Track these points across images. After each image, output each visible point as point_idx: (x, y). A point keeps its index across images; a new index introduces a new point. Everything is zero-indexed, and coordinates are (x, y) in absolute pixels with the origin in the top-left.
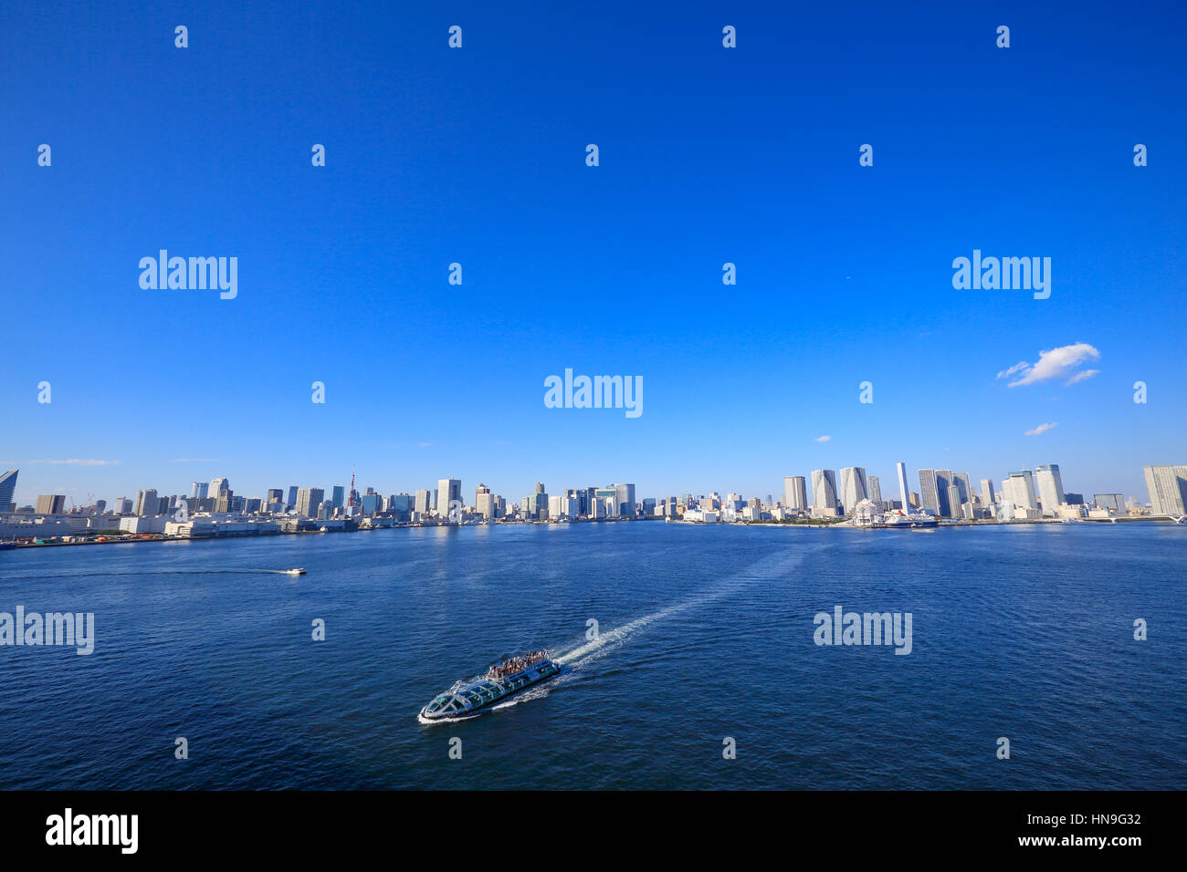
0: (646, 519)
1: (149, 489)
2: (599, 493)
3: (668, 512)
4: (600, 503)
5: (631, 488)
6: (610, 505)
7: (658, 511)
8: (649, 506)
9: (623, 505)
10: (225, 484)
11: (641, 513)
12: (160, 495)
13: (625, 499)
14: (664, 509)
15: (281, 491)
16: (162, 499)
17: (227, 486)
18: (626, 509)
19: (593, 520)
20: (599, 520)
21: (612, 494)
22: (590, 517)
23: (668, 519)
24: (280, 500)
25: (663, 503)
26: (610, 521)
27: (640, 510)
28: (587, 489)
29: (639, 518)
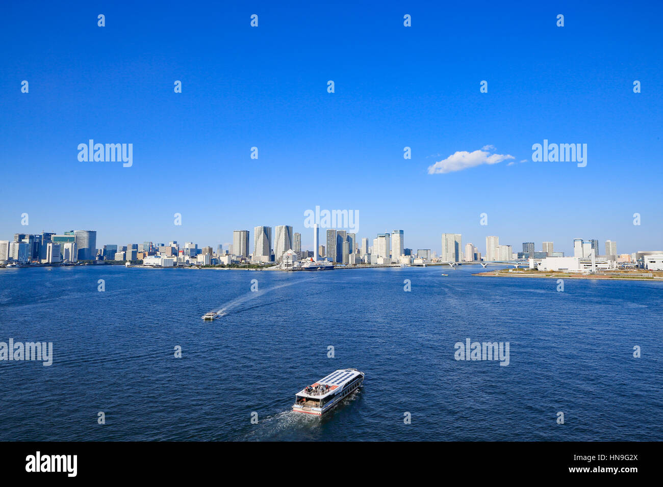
0: (106, 264)
2: (57, 239)
3: (129, 257)
4: (57, 249)
5: (92, 235)
6: (67, 250)
7: (119, 257)
8: (110, 252)
9: (80, 250)
11: (101, 258)
13: (85, 245)
14: (125, 255)
18: (81, 254)
19: (47, 264)
20: (53, 264)
21: (71, 240)
22: (43, 261)
23: (128, 264)
25: (125, 249)
26: (66, 265)
27: (100, 256)
28: (42, 234)
29: (98, 263)
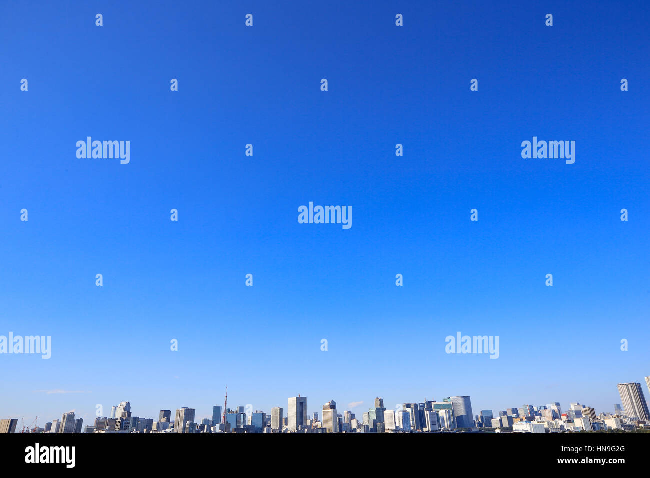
1: (70, 412)
2: (434, 407)
5: (467, 401)
7: (495, 423)
8: (487, 418)
9: (459, 418)
10: (128, 407)
12: (76, 418)
13: (462, 412)
14: (501, 421)
15: (169, 412)
16: (78, 420)
17: (130, 408)
21: (448, 406)
24: (168, 420)
27: (479, 423)
28: (425, 402)
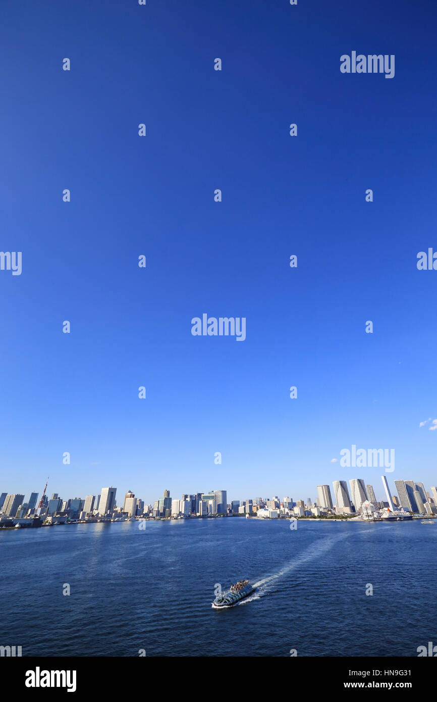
0: (234, 516)
3: (248, 511)
4: (205, 504)
5: (224, 493)
6: (211, 506)
7: (241, 510)
8: (235, 506)
9: (219, 505)
11: (230, 511)
14: (245, 508)
18: (221, 508)
19: (200, 517)
20: (203, 517)
21: (212, 497)
22: (198, 514)
23: (247, 516)
25: (244, 504)
26: (211, 517)
27: (229, 509)
28: (196, 494)
29: (229, 515)
